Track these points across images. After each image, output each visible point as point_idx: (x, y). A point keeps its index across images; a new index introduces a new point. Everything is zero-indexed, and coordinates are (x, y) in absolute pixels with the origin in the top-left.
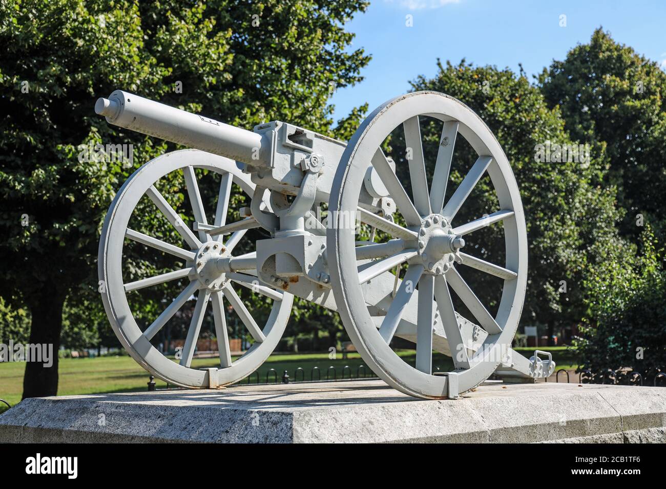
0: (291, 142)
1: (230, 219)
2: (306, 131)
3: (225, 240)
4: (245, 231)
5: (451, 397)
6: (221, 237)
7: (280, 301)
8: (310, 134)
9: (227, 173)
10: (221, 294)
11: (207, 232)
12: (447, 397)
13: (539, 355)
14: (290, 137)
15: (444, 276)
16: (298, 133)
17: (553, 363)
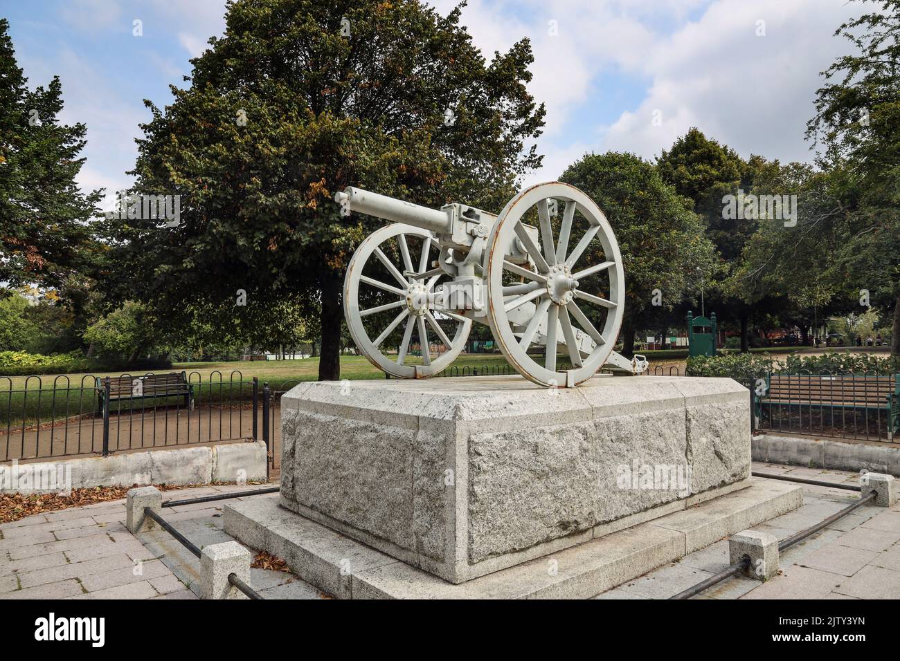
0: (465, 217)
1: (429, 267)
2: (475, 209)
3: (426, 282)
4: (440, 276)
5: (569, 386)
6: (423, 280)
7: (463, 322)
8: (478, 211)
9: (426, 238)
10: (423, 319)
11: (412, 277)
12: (566, 387)
13: (637, 357)
14: (464, 214)
15: (565, 306)
16: (470, 211)
17: (647, 362)
